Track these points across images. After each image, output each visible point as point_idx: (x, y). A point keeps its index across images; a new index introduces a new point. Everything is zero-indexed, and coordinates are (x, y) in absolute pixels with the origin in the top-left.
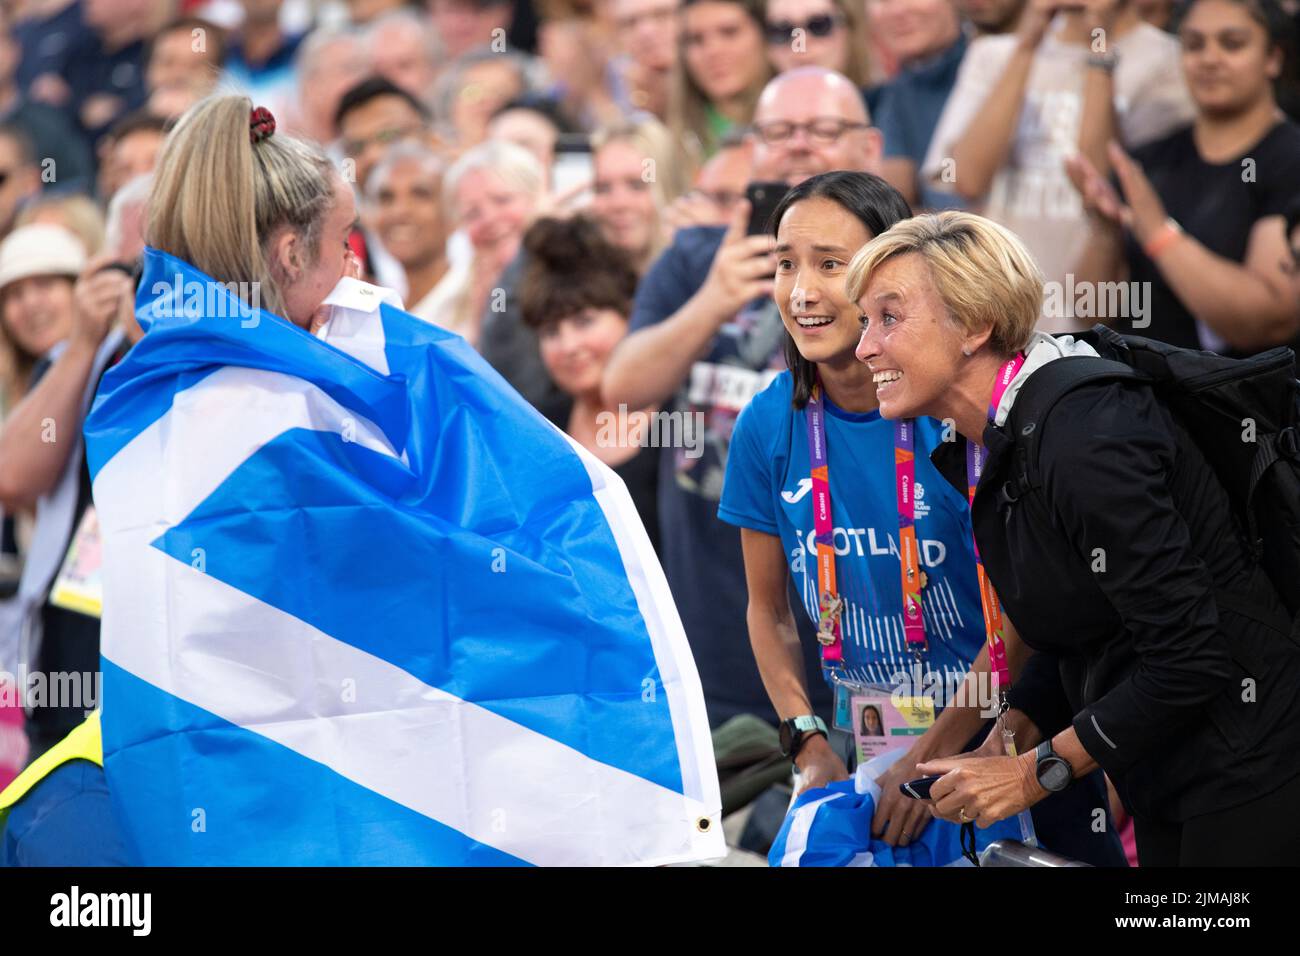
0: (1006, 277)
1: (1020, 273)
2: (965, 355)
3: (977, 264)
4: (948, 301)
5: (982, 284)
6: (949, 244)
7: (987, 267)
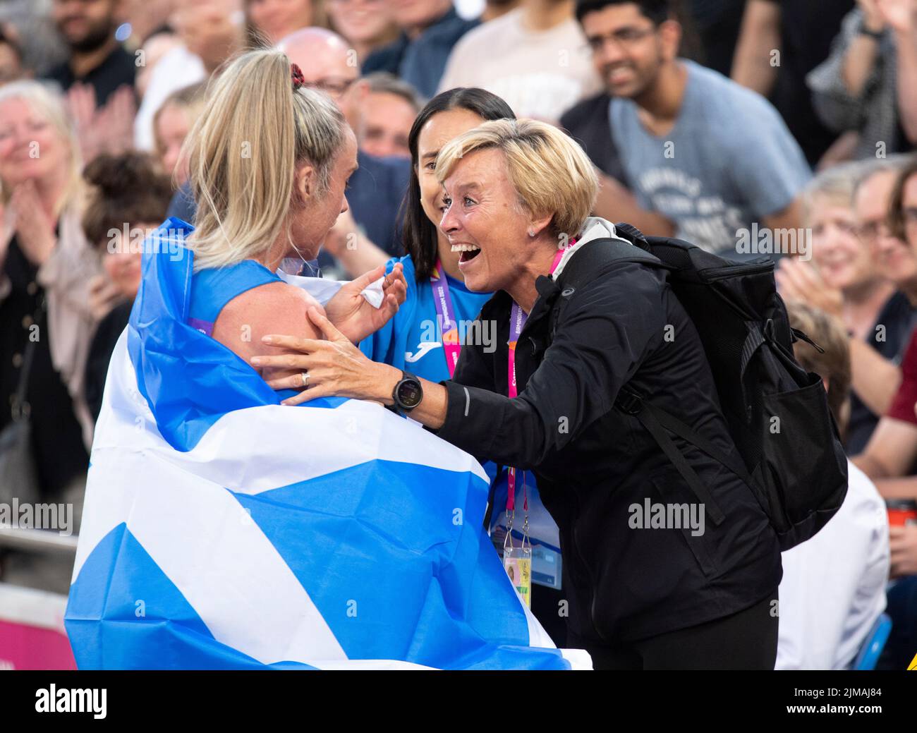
0: (570, 175)
1: (581, 174)
2: (530, 237)
3: (547, 162)
4: (519, 189)
5: (548, 178)
6: (526, 144)
7: (555, 165)
